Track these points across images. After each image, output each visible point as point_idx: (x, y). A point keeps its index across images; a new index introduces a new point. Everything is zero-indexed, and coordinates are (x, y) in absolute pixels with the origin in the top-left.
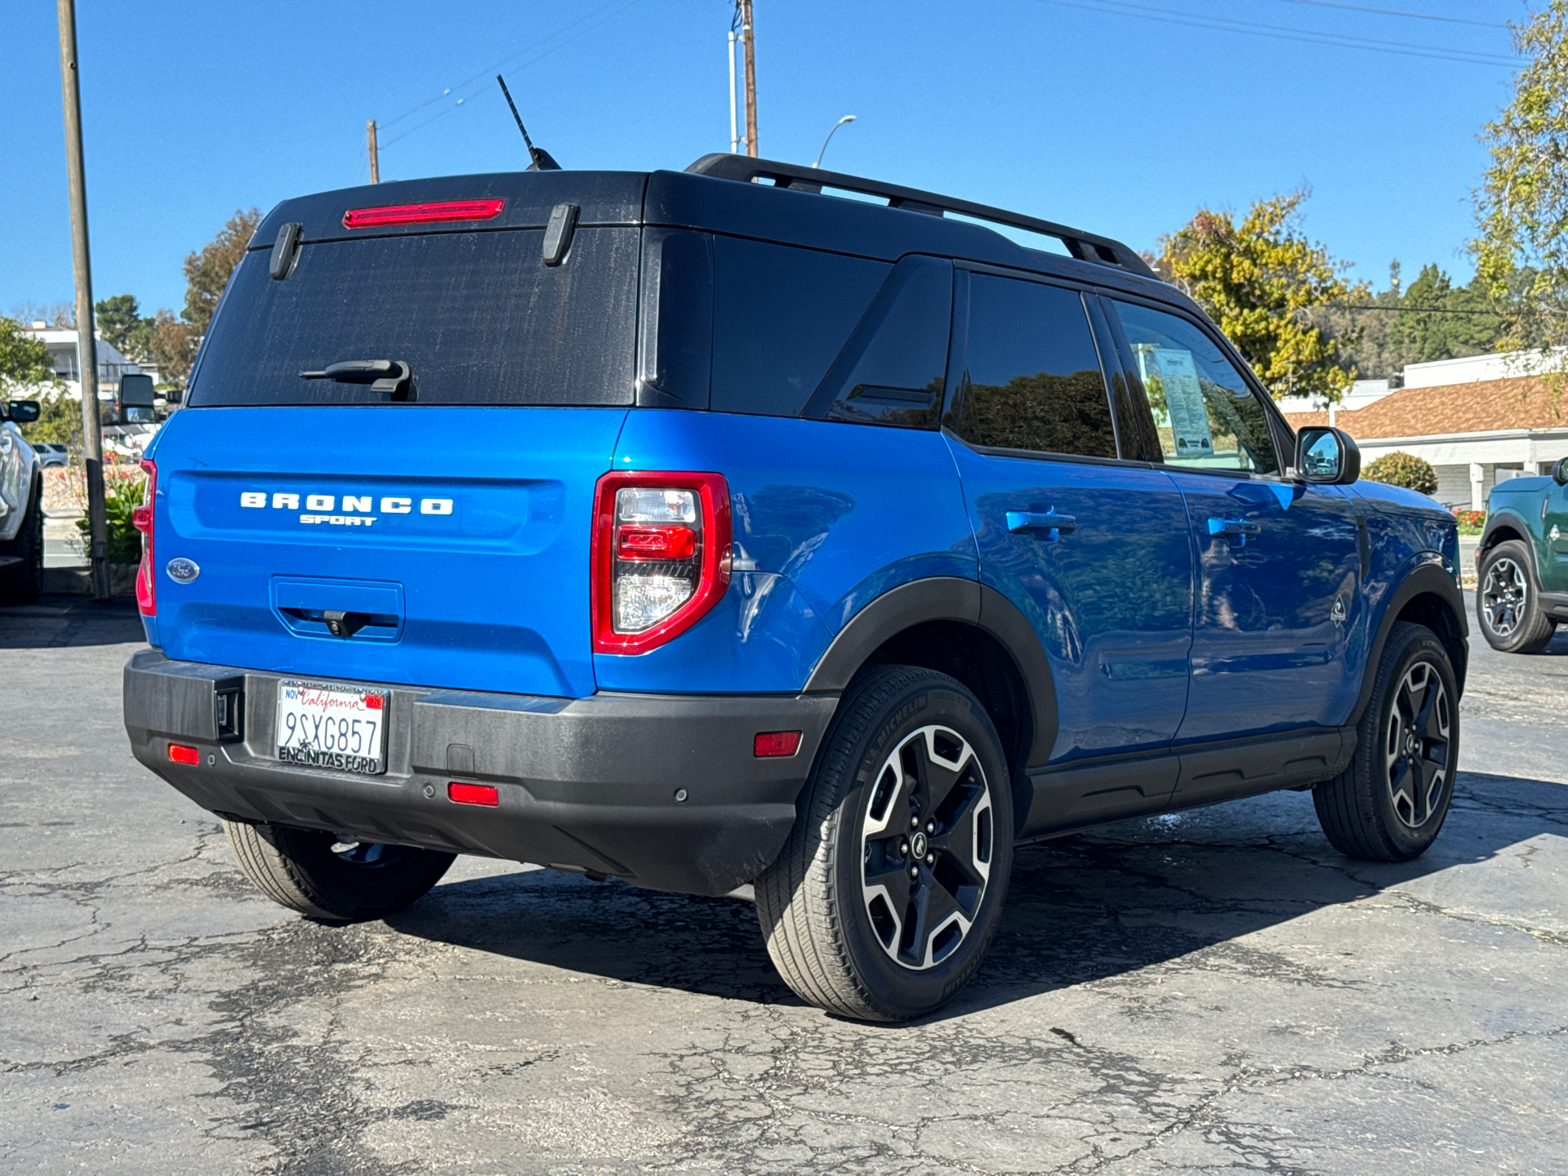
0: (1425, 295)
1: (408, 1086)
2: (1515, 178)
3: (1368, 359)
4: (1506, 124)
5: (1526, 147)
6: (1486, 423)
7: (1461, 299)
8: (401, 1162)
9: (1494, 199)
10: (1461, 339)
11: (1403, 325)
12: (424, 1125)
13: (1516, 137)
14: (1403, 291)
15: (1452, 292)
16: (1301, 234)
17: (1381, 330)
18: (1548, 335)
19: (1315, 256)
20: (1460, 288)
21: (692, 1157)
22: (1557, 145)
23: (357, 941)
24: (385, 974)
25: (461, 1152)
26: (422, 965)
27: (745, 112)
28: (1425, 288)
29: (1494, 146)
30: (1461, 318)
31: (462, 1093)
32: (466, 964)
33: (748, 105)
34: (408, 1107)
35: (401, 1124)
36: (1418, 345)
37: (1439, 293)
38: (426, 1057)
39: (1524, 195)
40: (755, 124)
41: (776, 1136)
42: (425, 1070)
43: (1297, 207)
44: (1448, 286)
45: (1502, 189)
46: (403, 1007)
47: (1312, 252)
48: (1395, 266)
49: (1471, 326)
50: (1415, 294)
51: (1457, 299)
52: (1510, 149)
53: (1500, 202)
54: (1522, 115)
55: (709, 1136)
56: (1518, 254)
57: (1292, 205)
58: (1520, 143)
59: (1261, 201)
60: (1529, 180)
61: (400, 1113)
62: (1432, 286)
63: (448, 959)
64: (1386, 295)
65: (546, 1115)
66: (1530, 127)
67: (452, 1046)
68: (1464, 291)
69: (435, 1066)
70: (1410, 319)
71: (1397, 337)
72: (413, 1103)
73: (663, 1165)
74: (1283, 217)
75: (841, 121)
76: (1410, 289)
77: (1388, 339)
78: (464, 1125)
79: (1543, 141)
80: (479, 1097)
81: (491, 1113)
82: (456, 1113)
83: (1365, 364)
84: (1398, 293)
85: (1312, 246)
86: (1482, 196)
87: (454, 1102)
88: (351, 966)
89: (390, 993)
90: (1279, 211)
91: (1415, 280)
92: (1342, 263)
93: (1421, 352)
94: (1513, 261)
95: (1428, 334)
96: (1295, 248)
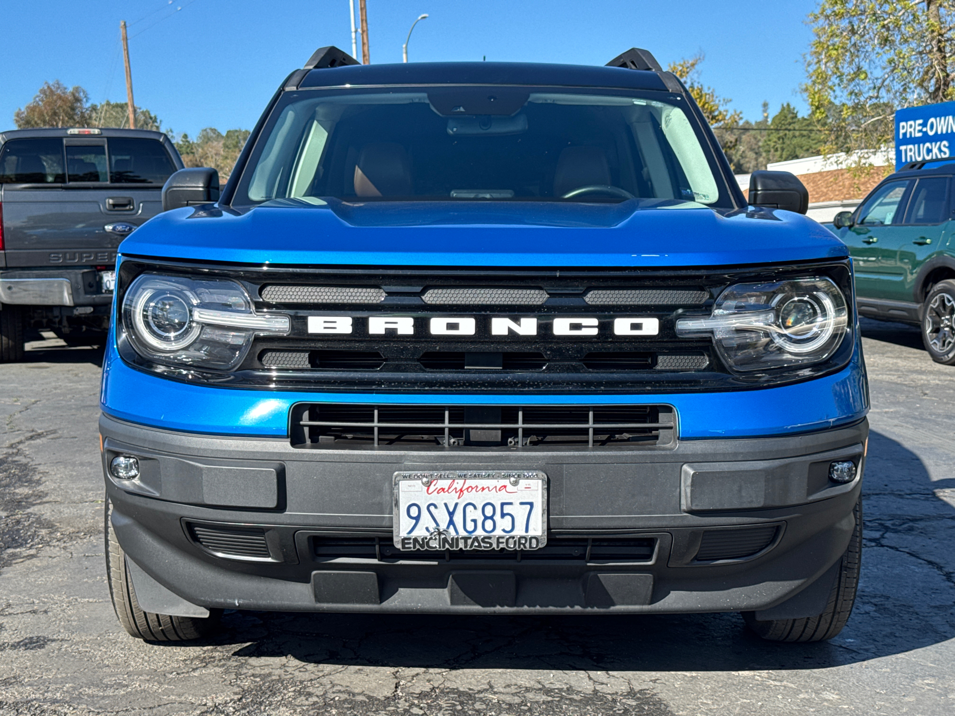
0: (783, 122)
1: (26, 628)
2: (828, 46)
3: (749, 162)
4: (822, 13)
5: (834, 27)
6: (816, 198)
7: (804, 124)
8: (5, 678)
9: (816, 60)
10: (805, 148)
11: (770, 140)
12: (29, 653)
13: (827, 21)
14: (770, 120)
15: (799, 120)
16: (698, 83)
17: (756, 144)
18: (852, 144)
19: (708, 96)
20: (803, 118)
21: (204, 667)
22: (853, 26)
23: (29, 533)
24: (38, 555)
25: (48, 670)
26: (65, 548)
27: (360, 13)
28: (783, 118)
29: (815, 27)
30: (804, 136)
31: (62, 631)
32: (95, 546)
33: (361, 9)
34: (22, 641)
35: (13, 653)
36: (779, 153)
37: (791, 121)
38: (46, 608)
39: (834, 56)
40: (366, 21)
41: (266, 650)
42: (43, 617)
43: (696, 67)
44: (796, 117)
45: (820, 54)
46: (42, 576)
47: (706, 94)
48: (765, 105)
49: (810, 140)
50: (777, 122)
51: (802, 123)
52: (825, 28)
53: (819, 62)
54: (831, 7)
55: (221, 652)
56: (832, 93)
57: (693, 65)
58: (830, 25)
59: (675, 64)
60: (836, 47)
61: (14, 646)
62: (787, 115)
63: (84, 544)
64: (760, 123)
65: (114, 643)
66: (836, 15)
67: (66, 600)
68: (805, 119)
69: (50, 614)
70: (774, 137)
71: (767, 148)
72: (26, 638)
73: (183, 673)
74: (687, 73)
75: (420, 18)
76: (774, 119)
77: (761, 149)
78: (56, 652)
79: (844, 24)
80: (73, 633)
81: (77, 644)
82: (53, 644)
83: (748, 165)
84: (767, 121)
85: (705, 91)
86: (809, 58)
87: (55, 637)
88: (18, 550)
89: (37, 567)
90: (685, 69)
91: (777, 114)
92: (724, 100)
93: (781, 157)
94: (829, 97)
95: (785, 146)
96: (695, 92)
